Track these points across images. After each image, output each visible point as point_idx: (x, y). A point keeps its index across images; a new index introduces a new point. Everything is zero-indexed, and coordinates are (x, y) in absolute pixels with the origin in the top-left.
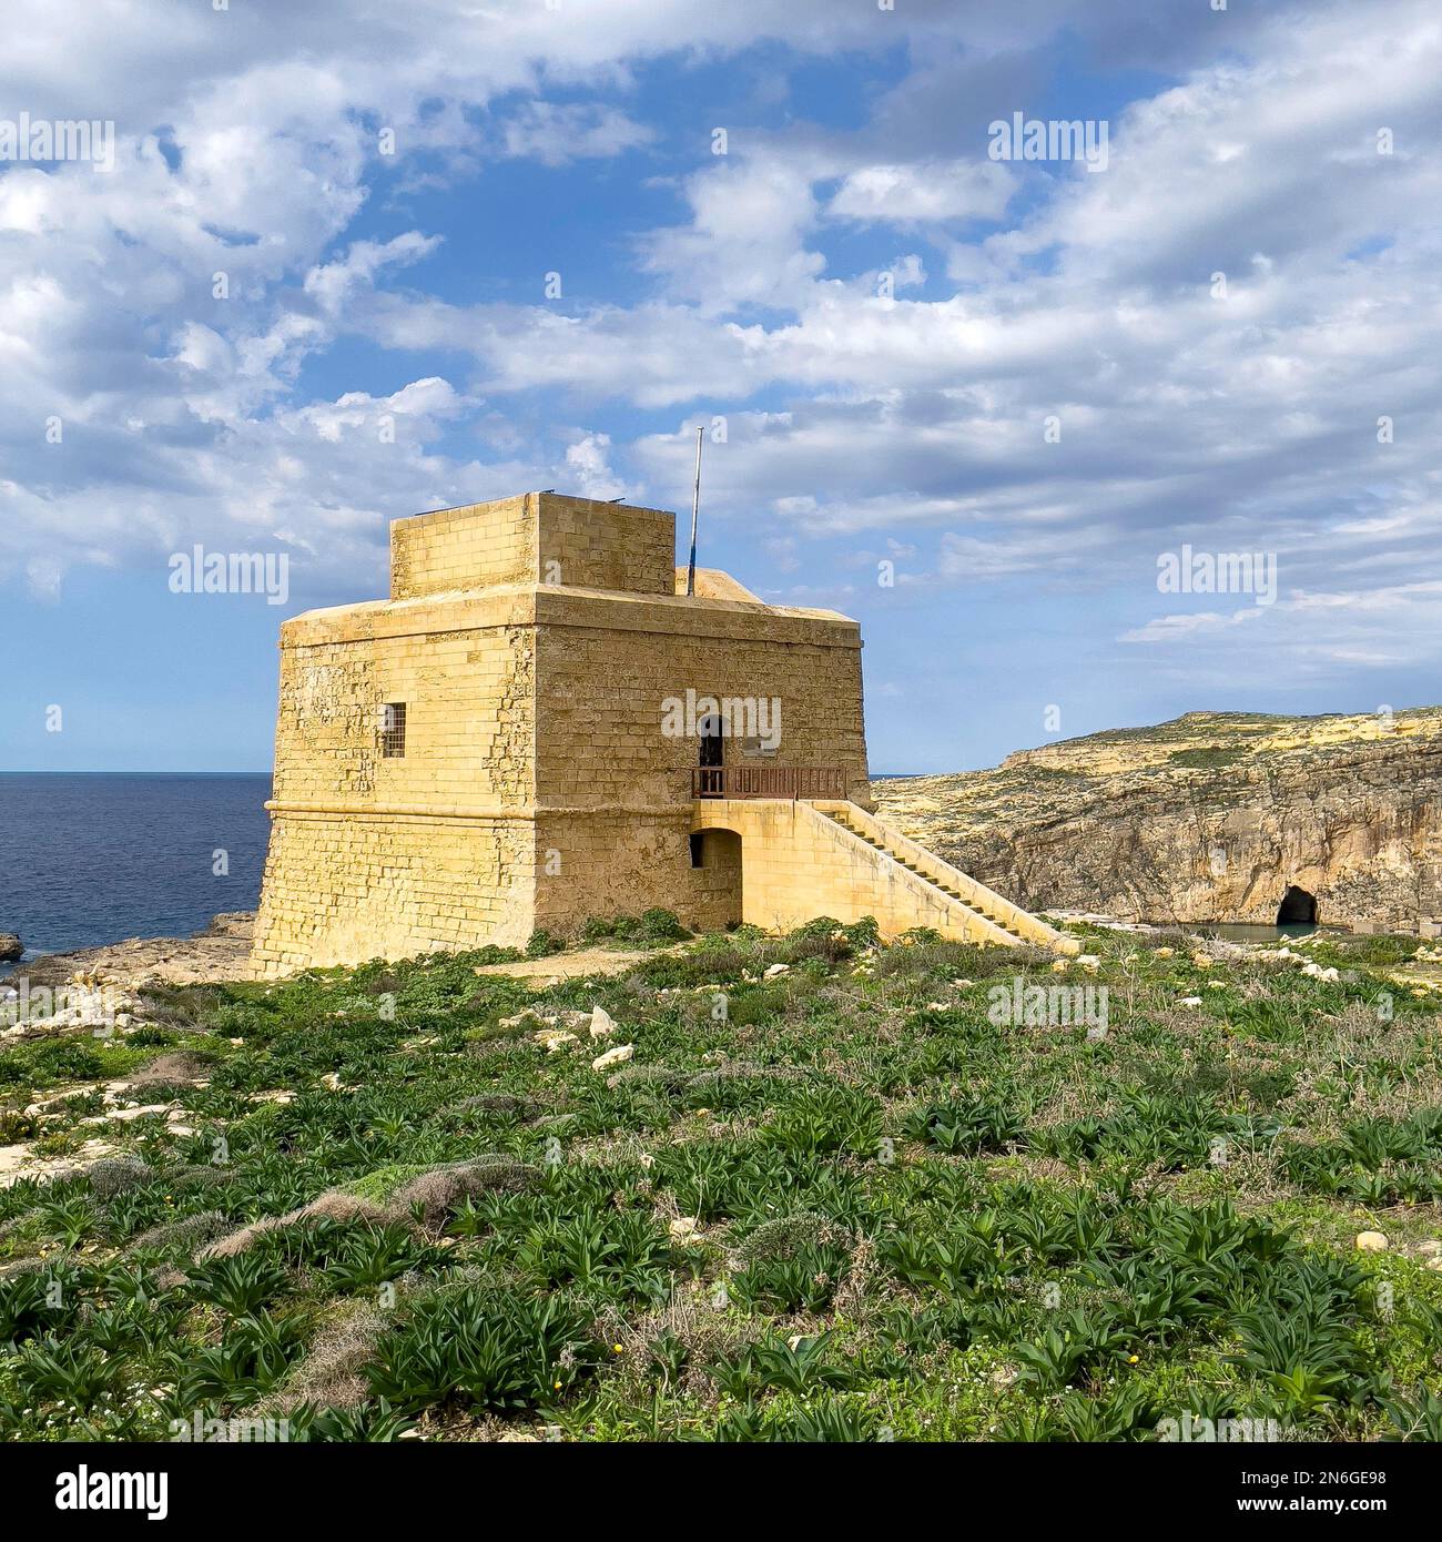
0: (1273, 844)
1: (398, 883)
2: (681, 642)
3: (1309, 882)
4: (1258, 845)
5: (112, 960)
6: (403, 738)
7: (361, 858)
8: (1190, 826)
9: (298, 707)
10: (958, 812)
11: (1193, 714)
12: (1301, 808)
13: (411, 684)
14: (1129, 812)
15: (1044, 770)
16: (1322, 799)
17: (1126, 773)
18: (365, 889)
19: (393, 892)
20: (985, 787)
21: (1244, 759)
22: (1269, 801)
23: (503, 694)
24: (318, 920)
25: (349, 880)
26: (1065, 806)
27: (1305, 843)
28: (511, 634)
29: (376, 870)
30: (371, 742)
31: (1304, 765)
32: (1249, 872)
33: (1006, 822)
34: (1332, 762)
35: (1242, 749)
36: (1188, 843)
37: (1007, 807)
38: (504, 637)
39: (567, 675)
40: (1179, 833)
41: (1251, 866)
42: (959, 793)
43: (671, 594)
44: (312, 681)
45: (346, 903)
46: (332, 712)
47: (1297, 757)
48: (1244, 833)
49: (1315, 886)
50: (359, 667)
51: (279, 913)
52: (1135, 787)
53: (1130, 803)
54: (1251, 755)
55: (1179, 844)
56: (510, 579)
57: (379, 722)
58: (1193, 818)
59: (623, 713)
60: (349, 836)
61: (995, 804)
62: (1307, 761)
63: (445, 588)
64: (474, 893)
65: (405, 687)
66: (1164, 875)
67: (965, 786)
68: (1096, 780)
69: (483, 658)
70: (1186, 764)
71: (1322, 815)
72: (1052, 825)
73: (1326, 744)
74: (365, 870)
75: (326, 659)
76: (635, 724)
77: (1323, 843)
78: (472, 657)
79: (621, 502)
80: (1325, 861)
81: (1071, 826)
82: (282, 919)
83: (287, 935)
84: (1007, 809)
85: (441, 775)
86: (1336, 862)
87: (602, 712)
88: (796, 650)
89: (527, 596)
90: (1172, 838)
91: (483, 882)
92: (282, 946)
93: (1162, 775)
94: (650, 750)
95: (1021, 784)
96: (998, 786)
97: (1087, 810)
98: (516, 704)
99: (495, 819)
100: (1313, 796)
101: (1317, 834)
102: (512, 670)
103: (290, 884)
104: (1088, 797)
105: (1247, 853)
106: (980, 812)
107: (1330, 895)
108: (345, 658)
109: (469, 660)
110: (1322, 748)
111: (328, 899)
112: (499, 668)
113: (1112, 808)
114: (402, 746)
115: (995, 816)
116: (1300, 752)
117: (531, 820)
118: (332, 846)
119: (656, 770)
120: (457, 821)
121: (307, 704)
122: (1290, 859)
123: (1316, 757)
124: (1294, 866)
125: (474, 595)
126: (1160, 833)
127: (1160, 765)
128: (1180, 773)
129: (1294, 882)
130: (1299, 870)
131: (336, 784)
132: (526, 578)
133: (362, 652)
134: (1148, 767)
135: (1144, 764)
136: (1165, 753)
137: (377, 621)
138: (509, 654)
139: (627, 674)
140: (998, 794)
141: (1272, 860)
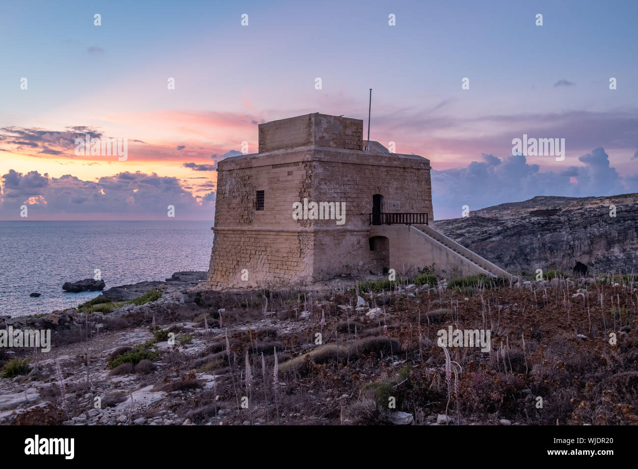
0: (570, 246)
1: (261, 257)
2: (365, 167)
3: (585, 260)
4: (564, 247)
5: (137, 289)
6: (263, 203)
7: (247, 247)
8: (538, 239)
9: (224, 192)
10: (451, 234)
11: (538, 197)
12: (581, 233)
13: (266, 184)
14: (515, 234)
15: (482, 218)
16: (589, 229)
17: (513, 219)
18: (249, 259)
19: (260, 260)
20: (460, 225)
21: (558, 214)
22: (568, 230)
23: (302, 187)
24: (231, 270)
25: (243, 256)
26: (490, 232)
27: (583, 246)
28: (304, 165)
29: (253, 252)
30: (251, 205)
31: (582, 216)
32: (561, 257)
33: (469, 238)
34: (592, 215)
35: (557, 210)
36: (537, 246)
37: (469, 232)
38: (302, 166)
39: (325, 179)
40: (535, 242)
41: (562, 254)
42: (450, 227)
43: (362, 150)
44: (229, 183)
45: (242, 264)
46: (237, 194)
47: (579, 213)
48: (559, 242)
49: (587, 262)
50: (247, 178)
51: (216, 267)
52: (517, 224)
53: (516, 230)
54: (561, 213)
55: (534, 246)
56: (304, 145)
57: (253, 197)
58: (539, 236)
59: (345, 193)
60: (243, 240)
61: (464, 231)
62: (582, 214)
63: (279, 148)
64: (291, 260)
65: (264, 185)
66: (529, 258)
67: (452, 225)
68: (502, 222)
69: (293, 174)
70: (536, 216)
71: (588, 235)
72: (486, 239)
73: (590, 208)
74: (249, 252)
75: (234, 175)
76: (349, 197)
77: (589, 245)
78: (290, 173)
79: (343, 117)
80: (590, 253)
81: (493, 239)
82: (218, 270)
83: (219, 276)
84: (469, 233)
85: (277, 216)
86: (595, 253)
87: (337, 193)
88: (407, 170)
89: (311, 151)
90: (532, 244)
91: (294, 256)
92: (218, 280)
93: (527, 220)
94: (354, 207)
95: (473, 223)
96: (465, 224)
97: (498, 233)
98: (306, 191)
99: (298, 233)
100: (585, 228)
101: (587, 242)
102: (305, 178)
103: (221, 257)
104: (499, 228)
105: (560, 249)
106: (458, 234)
107: (592, 265)
108: (241, 174)
109: (288, 175)
110: (588, 210)
111: (235, 263)
112: (300, 177)
113: (509, 233)
114: (263, 206)
115: (464, 236)
116: (580, 211)
117: (312, 233)
118: (236, 243)
119: (357, 214)
120: (284, 234)
121: (227, 192)
122: (577, 251)
123: (586, 213)
124: (578, 254)
125: (290, 151)
126: (527, 242)
127: (526, 216)
128: (534, 219)
129: (578, 260)
130: (580, 255)
131: (238, 221)
132: (310, 144)
133: (248, 172)
134: (522, 217)
135: (520, 216)
136: (528, 211)
137: (253, 161)
138: (304, 172)
139: (345, 179)
140: (466, 227)
141: (570, 252)
